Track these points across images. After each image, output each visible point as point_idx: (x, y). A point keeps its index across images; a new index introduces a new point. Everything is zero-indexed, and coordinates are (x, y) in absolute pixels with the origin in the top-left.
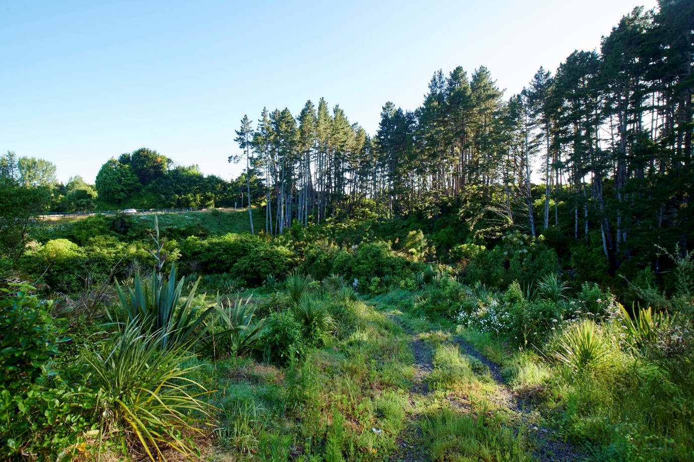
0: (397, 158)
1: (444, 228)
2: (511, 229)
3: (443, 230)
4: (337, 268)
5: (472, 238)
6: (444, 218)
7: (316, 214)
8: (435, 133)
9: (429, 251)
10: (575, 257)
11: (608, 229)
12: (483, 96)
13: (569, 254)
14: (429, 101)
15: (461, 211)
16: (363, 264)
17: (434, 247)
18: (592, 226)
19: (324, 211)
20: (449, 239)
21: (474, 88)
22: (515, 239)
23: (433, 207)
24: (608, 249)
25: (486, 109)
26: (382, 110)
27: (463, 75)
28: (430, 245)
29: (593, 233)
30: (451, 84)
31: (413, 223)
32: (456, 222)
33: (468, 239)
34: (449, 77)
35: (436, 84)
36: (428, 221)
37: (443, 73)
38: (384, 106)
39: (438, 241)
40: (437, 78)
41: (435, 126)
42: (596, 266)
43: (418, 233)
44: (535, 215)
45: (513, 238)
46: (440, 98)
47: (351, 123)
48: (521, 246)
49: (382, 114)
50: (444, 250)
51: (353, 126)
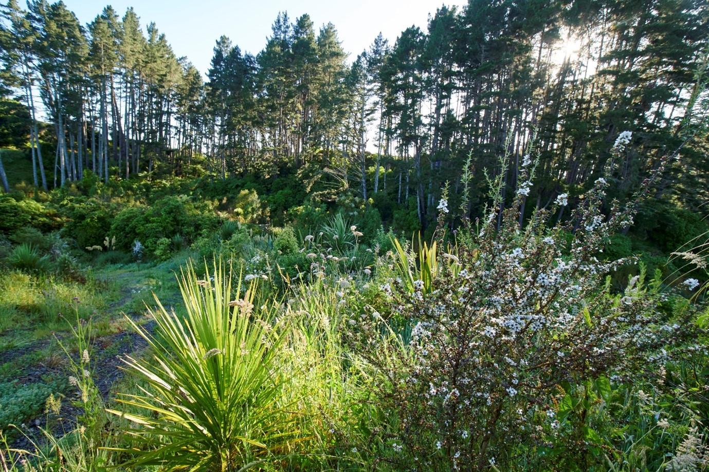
0: (232, 105)
1: (282, 189)
2: (345, 192)
3: (280, 191)
4: (116, 229)
5: (309, 200)
6: (282, 179)
7: (124, 166)
8: (276, 83)
9: (263, 213)
10: (397, 219)
11: (422, 195)
12: (328, 53)
13: (392, 218)
14: (271, 44)
15: (299, 172)
16: (153, 222)
17: (268, 209)
18: (412, 192)
19: (136, 163)
20: (286, 201)
21: (321, 44)
22: (347, 201)
23: (271, 166)
24: (421, 213)
25: (329, 66)
26: (215, 45)
27: (310, 25)
28: (263, 206)
29: (412, 198)
30: (297, 32)
31: (249, 183)
32: (294, 184)
33: (305, 202)
34: (295, 24)
35: (280, 26)
36: (265, 181)
37: (288, 16)
38: (219, 40)
39: (275, 203)
40: (282, 20)
41: (276, 75)
42: (412, 227)
43: (251, 193)
44: (367, 181)
45: (345, 200)
46: (284, 44)
47: (178, 57)
48: (352, 208)
49: (215, 49)
50: (279, 213)
51: (180, 59)
